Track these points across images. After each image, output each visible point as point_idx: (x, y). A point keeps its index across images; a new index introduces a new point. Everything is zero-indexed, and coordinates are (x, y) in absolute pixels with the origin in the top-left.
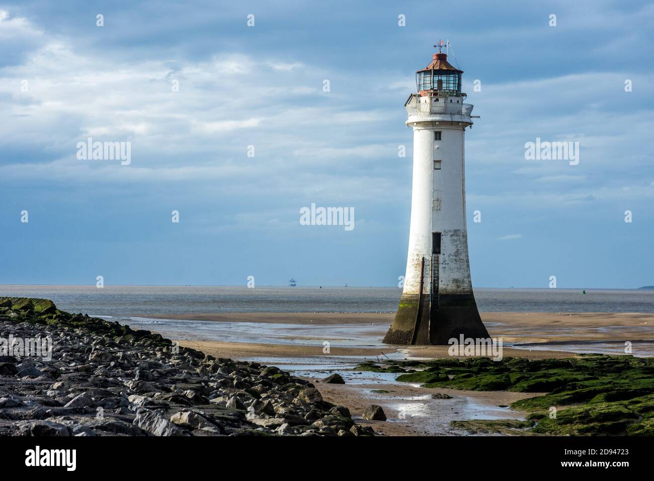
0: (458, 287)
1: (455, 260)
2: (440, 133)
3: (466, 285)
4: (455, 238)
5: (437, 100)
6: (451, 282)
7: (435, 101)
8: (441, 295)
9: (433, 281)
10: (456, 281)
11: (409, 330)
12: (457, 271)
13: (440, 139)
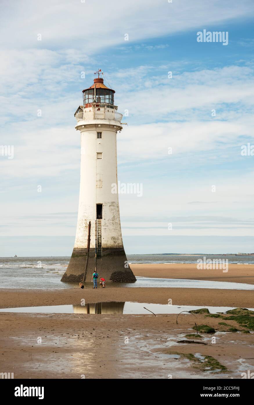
0: (115, 242)
1: (113, 223)
2: (101, 133)
3: (120, 241)
4: (112, 207)
5: (99, 109)
6: (110, 239)
7: (97, 110)
8: (103, 249)
9: (97, 239)
10: (113, 238)
11: (80, 274)
12: (114, 231)
13: (101, 137)
